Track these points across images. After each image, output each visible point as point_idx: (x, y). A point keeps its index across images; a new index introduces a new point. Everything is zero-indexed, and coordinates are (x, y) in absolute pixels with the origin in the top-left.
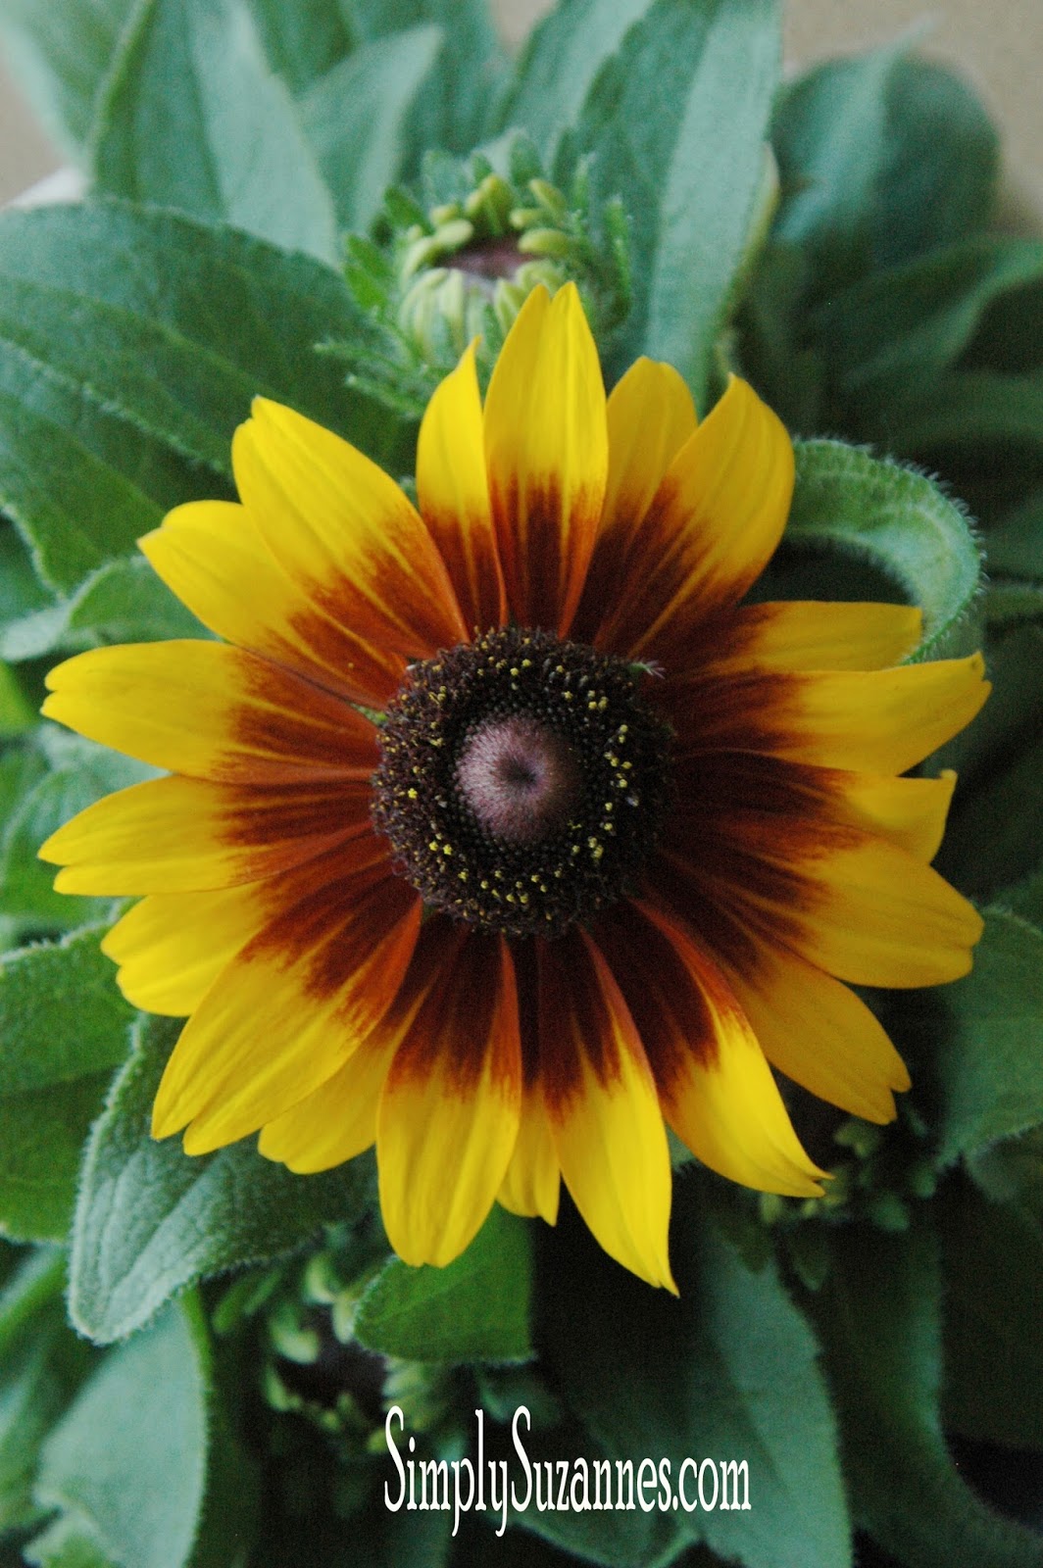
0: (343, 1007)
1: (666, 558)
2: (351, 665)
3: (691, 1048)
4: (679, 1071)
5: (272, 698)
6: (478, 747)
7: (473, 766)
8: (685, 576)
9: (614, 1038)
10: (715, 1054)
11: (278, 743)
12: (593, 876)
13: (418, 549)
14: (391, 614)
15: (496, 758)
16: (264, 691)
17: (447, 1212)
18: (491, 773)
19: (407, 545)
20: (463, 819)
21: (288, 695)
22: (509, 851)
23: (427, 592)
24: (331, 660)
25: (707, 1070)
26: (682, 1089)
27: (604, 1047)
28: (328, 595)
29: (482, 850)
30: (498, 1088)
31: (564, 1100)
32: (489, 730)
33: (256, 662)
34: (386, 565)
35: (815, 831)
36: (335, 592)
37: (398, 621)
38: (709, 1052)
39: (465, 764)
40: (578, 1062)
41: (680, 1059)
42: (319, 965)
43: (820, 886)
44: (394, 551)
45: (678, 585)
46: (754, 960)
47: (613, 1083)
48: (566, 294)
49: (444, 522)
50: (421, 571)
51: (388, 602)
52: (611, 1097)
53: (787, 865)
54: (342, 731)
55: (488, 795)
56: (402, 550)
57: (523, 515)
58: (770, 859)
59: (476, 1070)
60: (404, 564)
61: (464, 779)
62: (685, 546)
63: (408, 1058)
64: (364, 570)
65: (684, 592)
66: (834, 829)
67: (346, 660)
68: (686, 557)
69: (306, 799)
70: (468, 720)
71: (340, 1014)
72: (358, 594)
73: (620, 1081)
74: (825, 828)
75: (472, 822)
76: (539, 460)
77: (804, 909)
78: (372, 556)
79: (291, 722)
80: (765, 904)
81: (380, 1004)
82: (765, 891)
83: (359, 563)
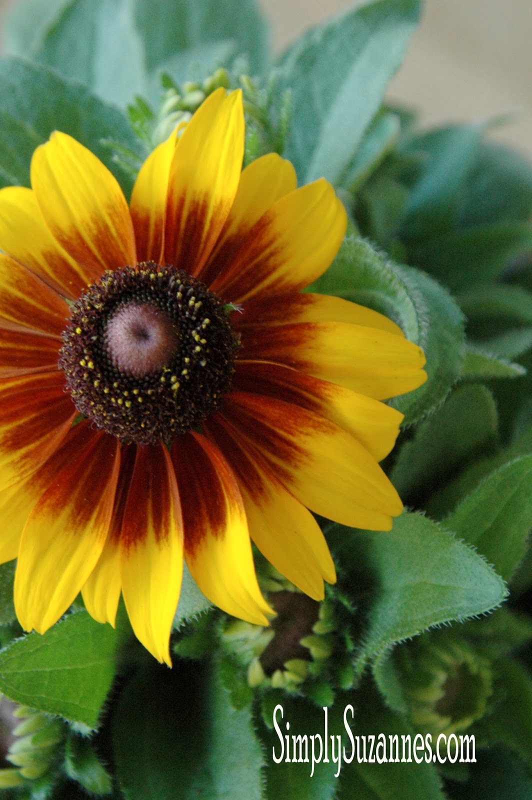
0: (16, 461)
1: (260, 258)
2: (71, 283)
3: (211, 527)
4: (202, 539)
5: (21, 289)
6: (122, 315)
7: (116, 324)
8: (269, 273)
9: (170, 515)
10: (224, 531)
11: (18, 314)
12: (171, 401)
13: (122, 222)
14: (99, 257)
15: (130, 322)
16: (18, 284)
17: (51, 596)
18: (125, 328)
19: (117, 220)
20: (104, 353)
21: (30, 289)
22: (125, 377)
23: (122, 248)
24: (61, 278)
25: (217, 539)
26: (201, 550)
27: (163, 520)
28: (66, 238)
29: (111, 374)
30: (96, 530)
31: (133, 544)
32: (131, 307)
33: (16, 266)
34: (103, 229)
35: (310, 419)
36: (71, 238)
37: (103, 262)
38: (220, 530)
39: (112, 322)
40: (146, 527)
41: (203, 533)
42: (9, 435)
43: (307, 454)
44: (109, 221)
45: (264, 277)
46: (261, 489)
47: (163, 541)
48: (236, 94)
49: (142, 215)
50: (121, 236)
51: (100, 250)
52: (160, 549)
53: (291, 438)
54: (56, 315)
55: (120, 340)
56: (114, 222)
57: (185, 214)
58: (281, 432)
59: (87, 518)
60: (113, 231)
61: (110, 330)
62: (272, 254)
63: (48, 501)
64: (90, 230)
65: (267, 282)
66: (321, 420)
67: (69, 279)
68: (271, 262)
69: (26, 347)
70: (120, 301)
71: (13, 463)
72: (83, 242)
73: (167, 541)
74: (316, 418)
75: (108, 356)
76: (200, 185)
77: (296, 467)
78: (96, 222)
79: (28, 305)
80: (274, 459)
81: (38, 463)
82: (276, 452)
83: (88, 225)
